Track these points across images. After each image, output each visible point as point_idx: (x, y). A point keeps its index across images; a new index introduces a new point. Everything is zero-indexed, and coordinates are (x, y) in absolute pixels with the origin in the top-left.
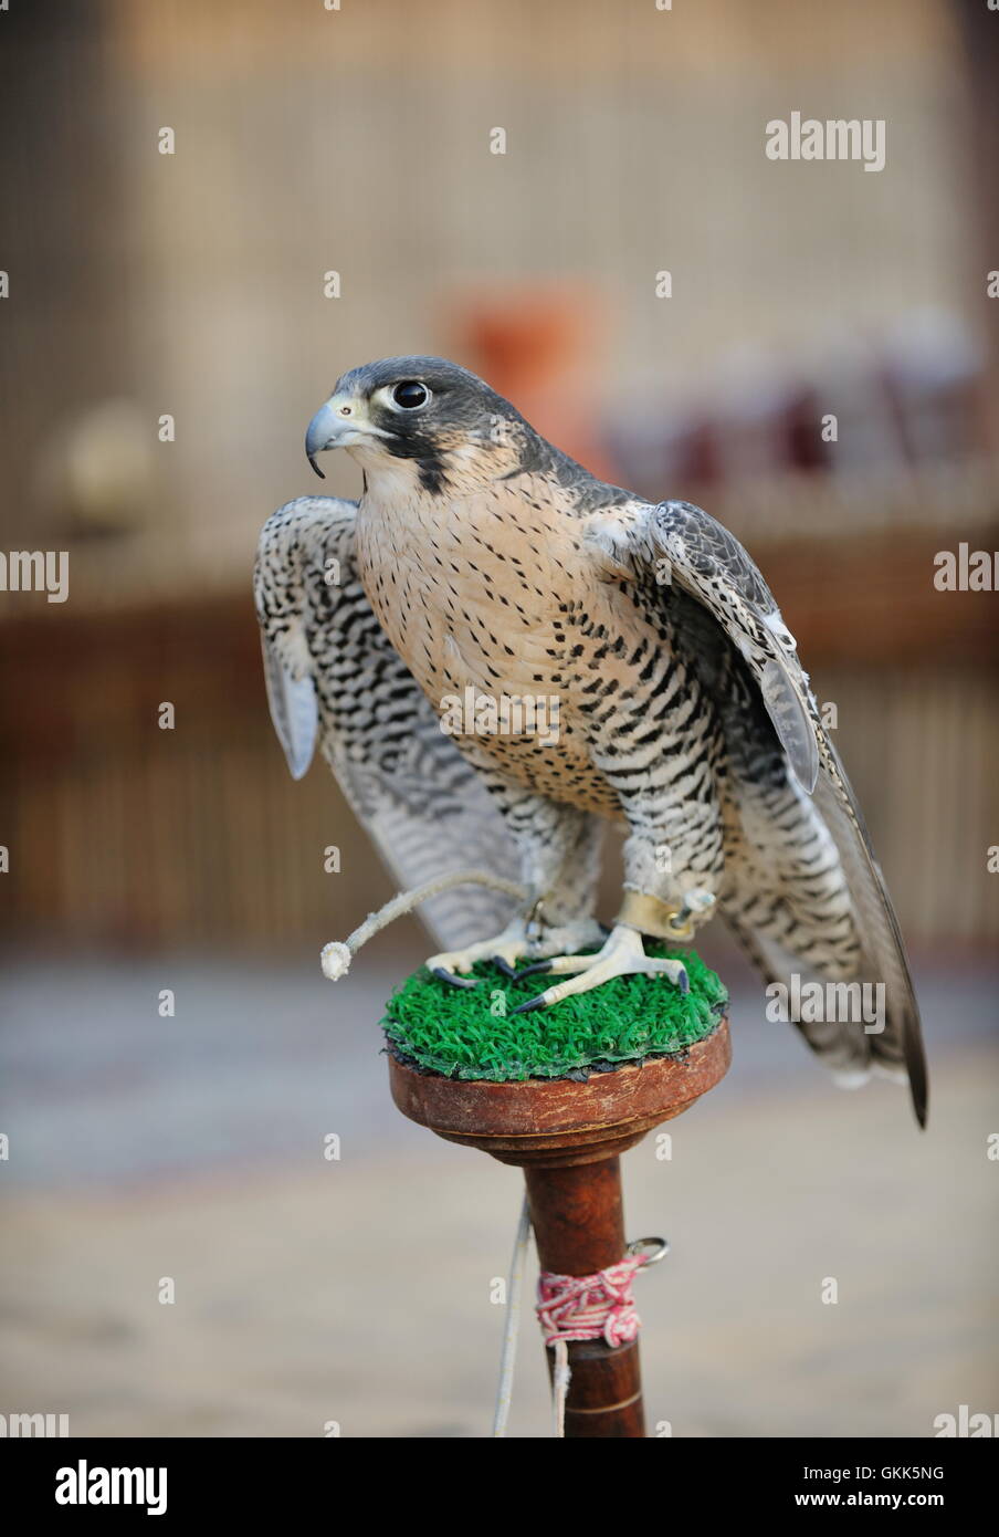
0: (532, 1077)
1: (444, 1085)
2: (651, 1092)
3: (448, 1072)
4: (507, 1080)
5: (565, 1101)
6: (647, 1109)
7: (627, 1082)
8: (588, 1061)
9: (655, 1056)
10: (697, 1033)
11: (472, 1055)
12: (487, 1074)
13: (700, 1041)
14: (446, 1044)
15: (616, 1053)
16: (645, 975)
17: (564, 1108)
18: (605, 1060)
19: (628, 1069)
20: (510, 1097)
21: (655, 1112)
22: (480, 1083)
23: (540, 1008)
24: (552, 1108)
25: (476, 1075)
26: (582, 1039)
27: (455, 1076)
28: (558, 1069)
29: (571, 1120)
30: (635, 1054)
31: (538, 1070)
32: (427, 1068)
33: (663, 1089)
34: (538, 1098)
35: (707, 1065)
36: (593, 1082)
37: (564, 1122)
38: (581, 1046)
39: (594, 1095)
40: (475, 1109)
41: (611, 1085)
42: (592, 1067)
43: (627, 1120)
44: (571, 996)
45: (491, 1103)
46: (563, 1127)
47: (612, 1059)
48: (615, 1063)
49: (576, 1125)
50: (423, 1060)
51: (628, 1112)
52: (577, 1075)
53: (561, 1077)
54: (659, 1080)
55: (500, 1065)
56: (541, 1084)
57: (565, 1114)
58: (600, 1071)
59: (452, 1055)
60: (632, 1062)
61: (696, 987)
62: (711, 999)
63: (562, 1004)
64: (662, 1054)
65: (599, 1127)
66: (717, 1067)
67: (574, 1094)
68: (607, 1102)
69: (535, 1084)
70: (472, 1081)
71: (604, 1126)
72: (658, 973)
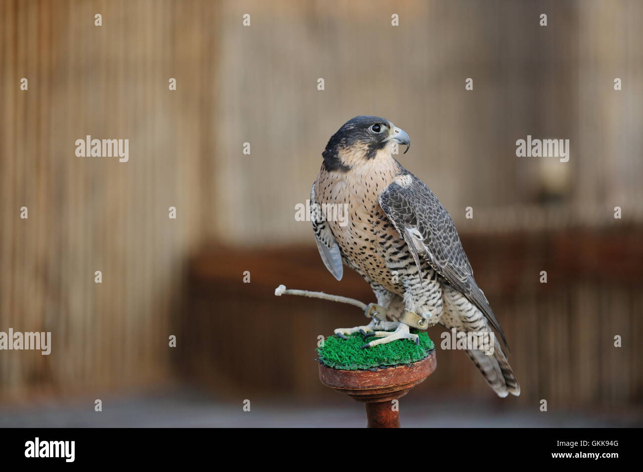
0: (359, 369)
1: (332, 371)
2: (399, 377)
3: (332, 367)
4: (350, 370)
5: (369, 378)
6: (398, 383)
7: (391, 373)
8: (377, 365)
9: (401, 365)
10: (418, 358)
11: (340, 361)
12: (344, 368)
13: (418, 361)
14: (333, 357)
15: (388, 363)
16: (407, 339)
17: (369, 380)
18: (383, 365)
19: (391, 369)
20: (351, 376)
21: (401, 384)
22: (342, 371)
23: (368, 347)
24: (365, 380)
25: (341, 368)
26: (377, 357)
27: (334, 368)
28: (367, 367)
29: (371, 385)
30: (394, 363)
31: (360, 367)
32: (326, 365)
33: (404, 377)
34: (360, 377)
35: (421, 370)
36: (379, 372)
37: (369, 385)
38: (376, 360)
39: (380, 376)
40: (341, 379)
41: (385, 373)
42: (379, 367)
43: (391, 386)
44: (380, 344)
45: (345, 378)
46: (369, 387)
47: (385, 364)
48: (386, 366)
49: (373, 386)
50: (325, 362)
51: (391, 383)
52: (373, 369)
53: (368, 370)
54: (402, 373)
55: (349, 365)
56: (361, 372)
57: (369, 382)
58: (381, 369)
59: (334, 361)
60: (393, 366)
61: (422, 344)
62: (427, 348)
63: (376, 347)
64: (404, 364)
65: (381, 387)
66: (426, 371)
67: (372, 376)
68: (384, 379)
69: (359, 372)
70: (339, 370)
71: (383, 387)
72: (411, 338)
